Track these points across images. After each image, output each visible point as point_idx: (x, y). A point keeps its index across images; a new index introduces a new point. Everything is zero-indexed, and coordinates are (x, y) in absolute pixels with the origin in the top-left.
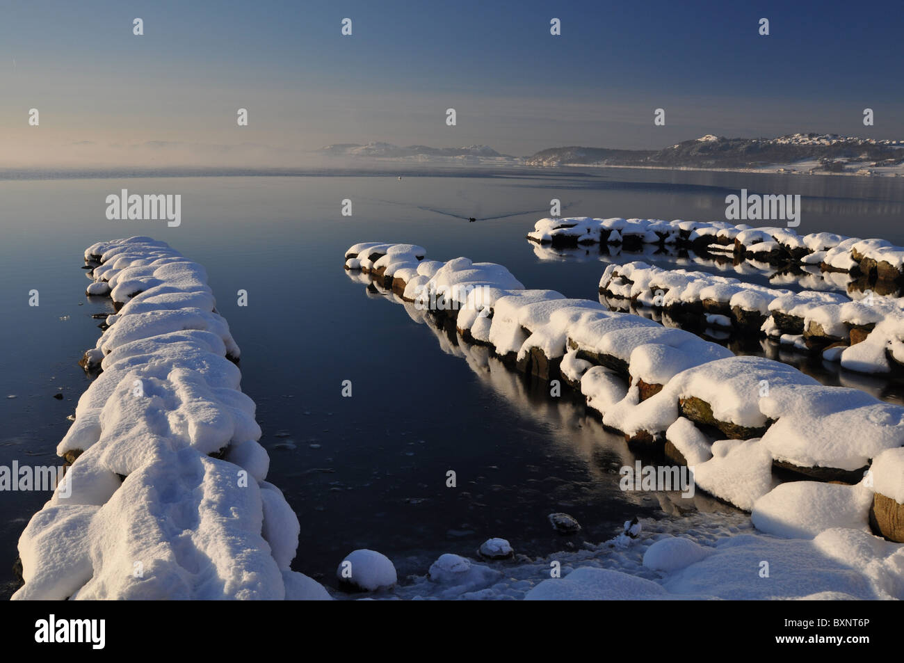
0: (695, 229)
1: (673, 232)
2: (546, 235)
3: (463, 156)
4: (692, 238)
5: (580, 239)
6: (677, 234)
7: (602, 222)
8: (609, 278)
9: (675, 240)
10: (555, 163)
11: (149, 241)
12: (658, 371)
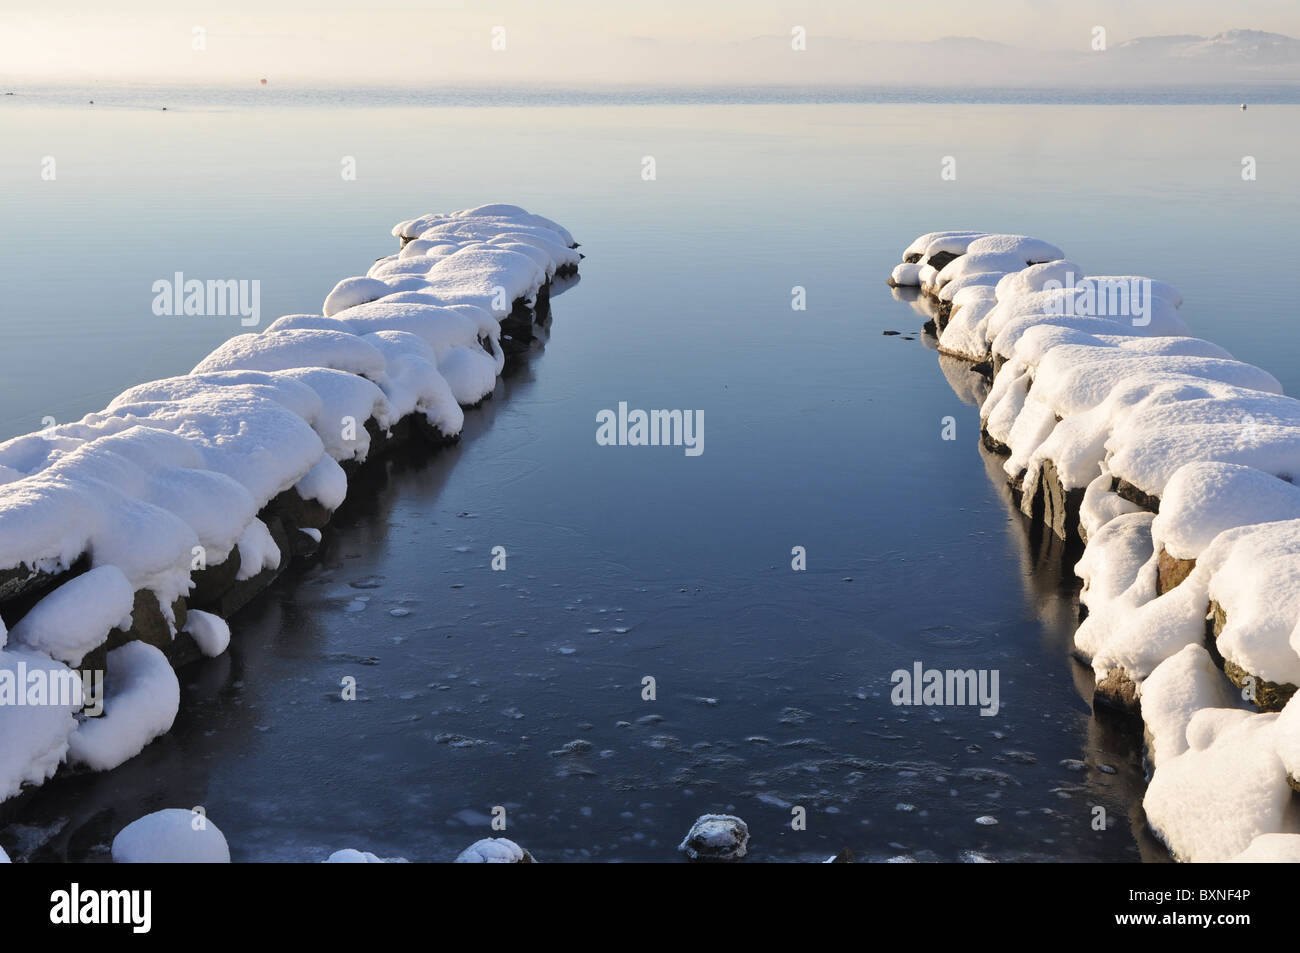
11: (513, 213)
12: (1189, 527)
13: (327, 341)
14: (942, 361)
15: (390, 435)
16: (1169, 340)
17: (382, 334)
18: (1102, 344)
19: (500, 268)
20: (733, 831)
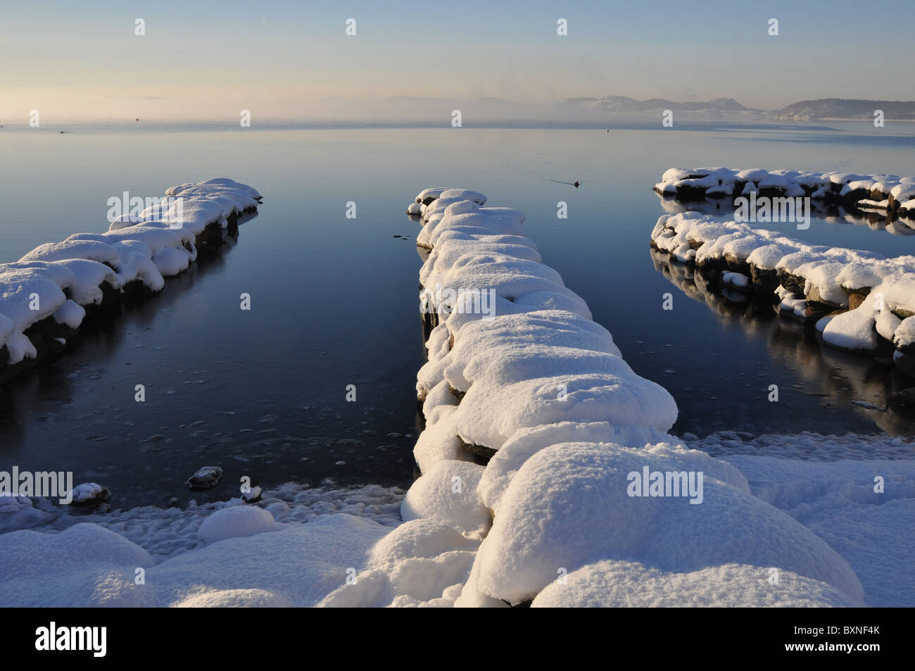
0: (849, 182)
1: (823, 186)
2: (669, 187)
3: (705, 110)
4: (843, 192)
5: (708, 192)
6: (827, 188)
7: (738, 172)
8: (660, 230)
9: (824, 195)
10: (807, 117)
11: (227, 182)
12: (458, 322)
13: (88, 245)
14: (419, 249)
15: (122, 291)
16: (501, 236)
17: (124, 242)
18: (474, 239)
19: (202, 209)
20: (213, 474)
